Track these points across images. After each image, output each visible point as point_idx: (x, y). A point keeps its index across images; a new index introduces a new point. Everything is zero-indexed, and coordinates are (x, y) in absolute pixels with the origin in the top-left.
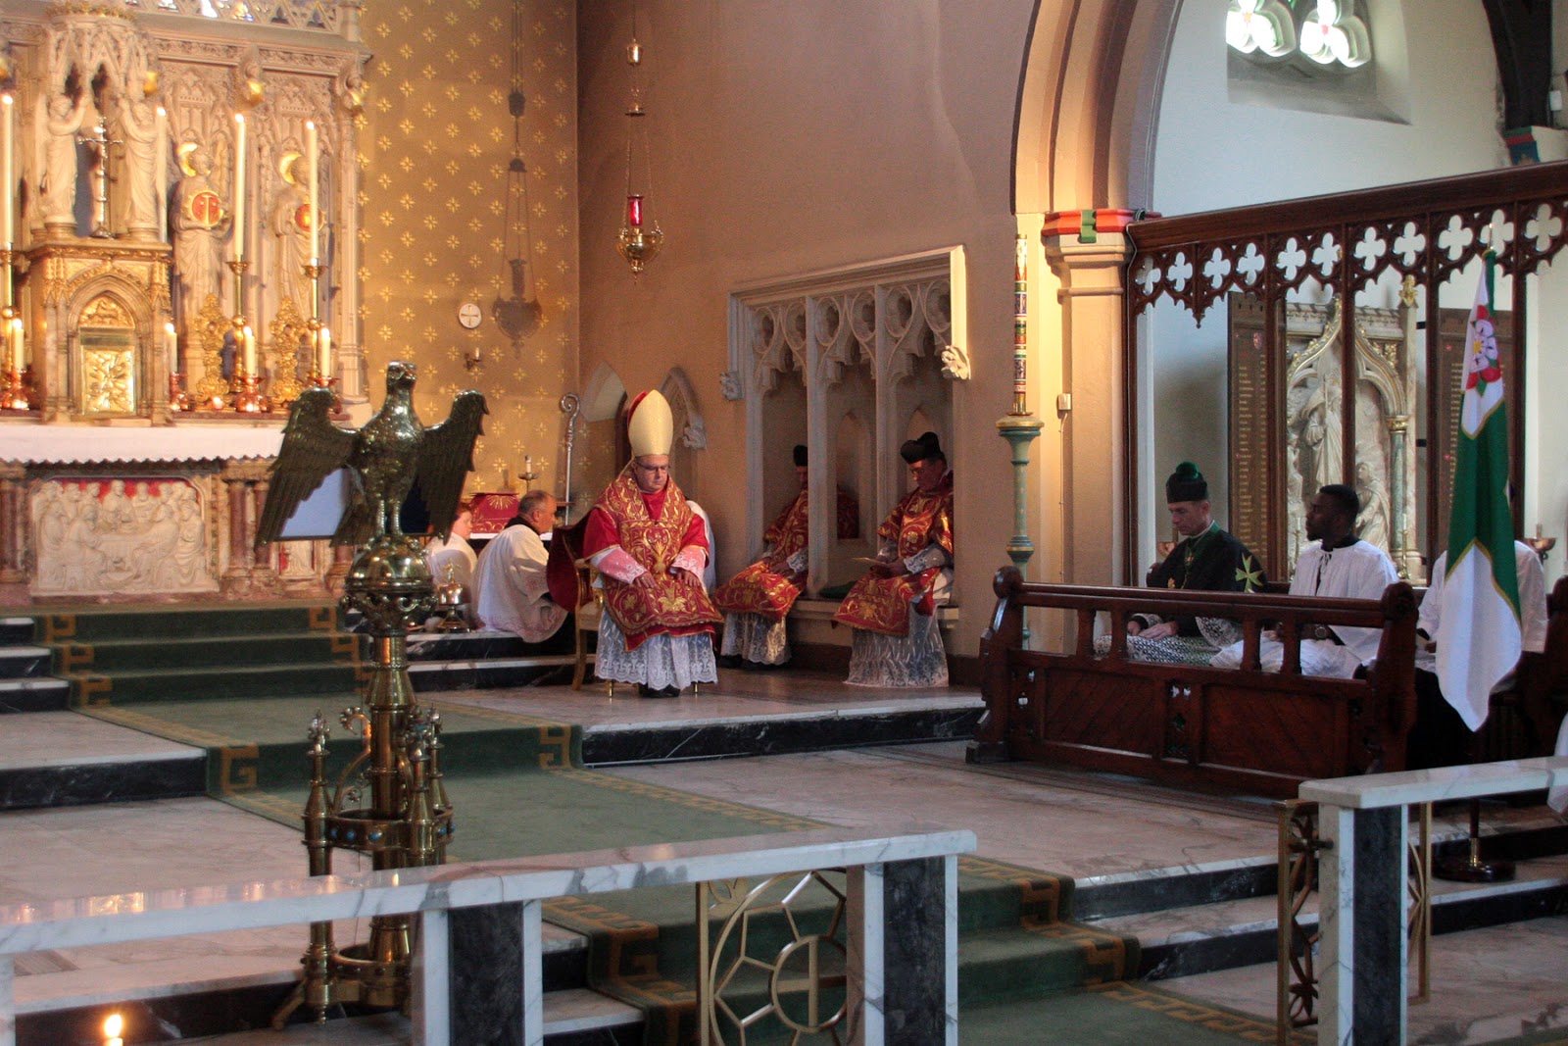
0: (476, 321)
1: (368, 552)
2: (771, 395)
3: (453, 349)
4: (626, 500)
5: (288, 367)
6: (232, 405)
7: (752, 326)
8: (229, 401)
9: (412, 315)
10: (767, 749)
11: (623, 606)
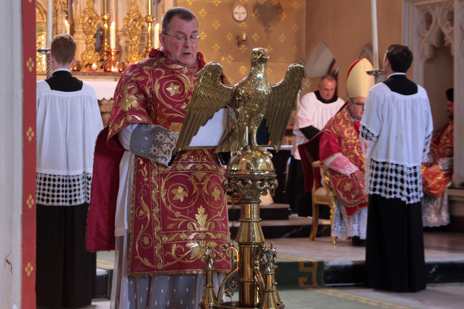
0: (243, 17)
1: (239, 156)
2: (429, 61)
3: (230, 34)
4: (344, 126)
5: (134, 45)
6: (101, 67)
7: (418, 18)
8: (100, 65)
9: (206, 13)
10: (437, 279)
11: (343, 189)
